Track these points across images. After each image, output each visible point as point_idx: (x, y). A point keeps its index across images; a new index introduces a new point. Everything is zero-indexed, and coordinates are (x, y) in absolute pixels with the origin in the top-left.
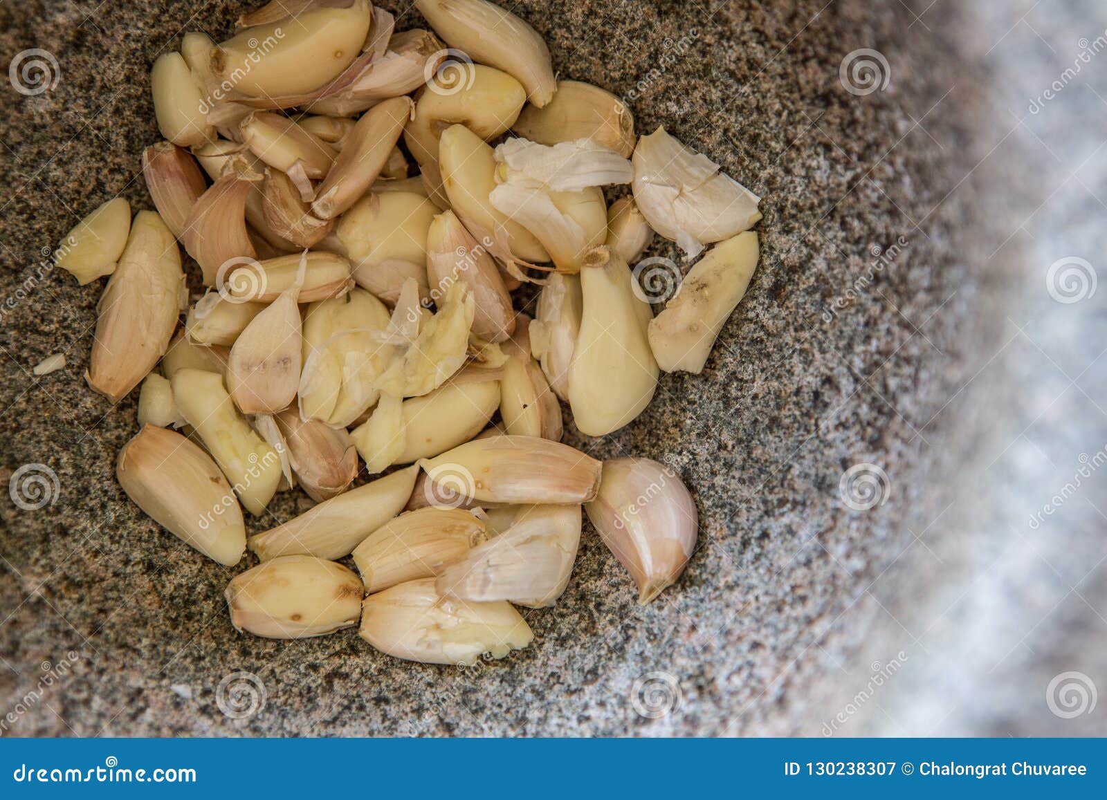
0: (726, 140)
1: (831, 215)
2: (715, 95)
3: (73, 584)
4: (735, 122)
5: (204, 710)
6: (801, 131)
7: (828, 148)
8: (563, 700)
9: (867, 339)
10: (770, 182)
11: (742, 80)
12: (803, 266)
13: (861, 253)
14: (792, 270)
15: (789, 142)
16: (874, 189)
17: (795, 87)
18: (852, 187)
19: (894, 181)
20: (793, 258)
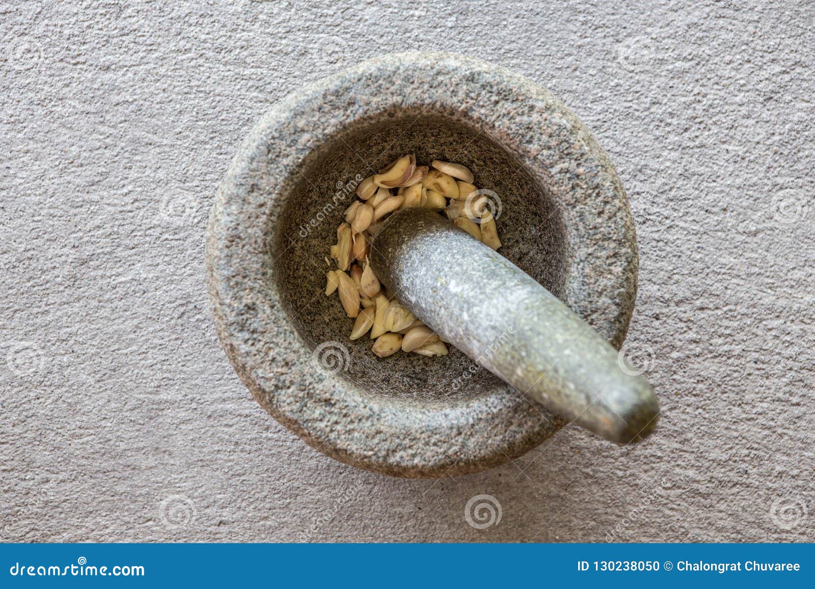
0: (510, 219)
1: (535, 242)
2: (508, 207)
3: (335, 320)
4: (513, 215)
5: (366, 354)
6: (529, 220)
7: (535, 226)
8: (456, 360)
9: (541, 275)
10: (521, 231)
11: (515, 205)
12: (527, 254)
13: (541, 253)
14: (524, 254)
15: (526, 222)
16: (545, 238)
17: (528, 209)
18: (540, 236)
19: (550, 238)
20: (525, 251)
